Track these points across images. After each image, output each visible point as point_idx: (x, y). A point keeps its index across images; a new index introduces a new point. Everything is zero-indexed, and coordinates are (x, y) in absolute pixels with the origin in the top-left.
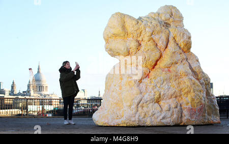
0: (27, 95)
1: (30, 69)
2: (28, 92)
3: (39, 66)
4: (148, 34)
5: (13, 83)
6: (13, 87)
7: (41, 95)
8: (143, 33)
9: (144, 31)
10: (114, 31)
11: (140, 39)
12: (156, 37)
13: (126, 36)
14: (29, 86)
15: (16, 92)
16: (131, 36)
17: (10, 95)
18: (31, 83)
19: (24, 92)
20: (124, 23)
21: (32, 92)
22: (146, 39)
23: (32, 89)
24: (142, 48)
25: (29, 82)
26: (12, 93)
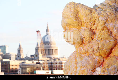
0: (35, 60)
1: (37, 31)
2: (37, 56)
3: (47, 28)
4: (102, 23)
5: (20, 46)
6: (19, 51)
7: (51, 58)
8: (97, 22)
9: (97, 20)
10: (67, 21)
11: (94, 28)
12: (110, 26)
13: (80, 25)
14: (37, 50)
15: (23, 56)
16: (85, 25)
17: (16, 59)
18: (39, 46)
19: (32, 56)
20: (78, 13)
21: (40, 56)
22: (100, 27)
23: (40, 53)
24: (96, 37)
25: (37, 45)
26: (18, 57)
